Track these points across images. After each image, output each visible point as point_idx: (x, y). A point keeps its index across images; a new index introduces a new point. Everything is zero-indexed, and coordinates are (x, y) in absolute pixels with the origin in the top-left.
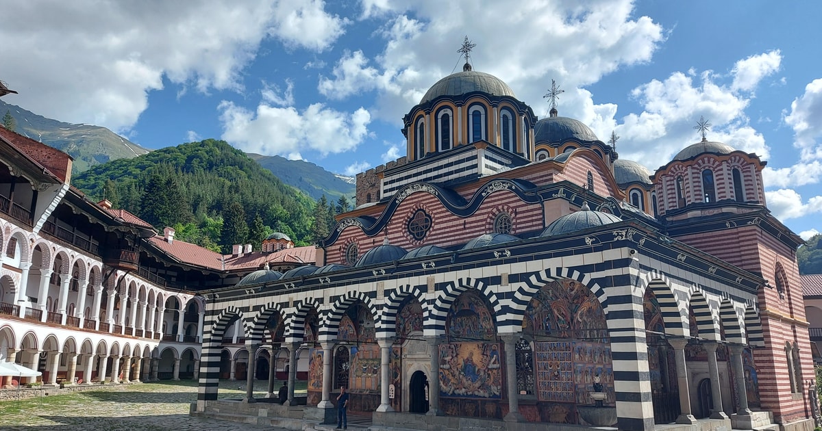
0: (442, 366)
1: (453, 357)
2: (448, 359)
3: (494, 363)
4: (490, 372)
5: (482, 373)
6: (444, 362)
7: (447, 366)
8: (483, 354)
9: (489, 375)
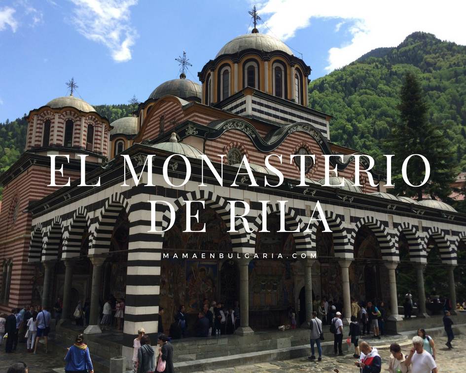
0: (330, 282)
1: (337, 275)
2: (334, 276)
3: (361, 280)
4: (359, 286)
5: (355, 286)
6: (332, 279)
7: (333, 282)
8: (355, 274)
9: (359, 287)
